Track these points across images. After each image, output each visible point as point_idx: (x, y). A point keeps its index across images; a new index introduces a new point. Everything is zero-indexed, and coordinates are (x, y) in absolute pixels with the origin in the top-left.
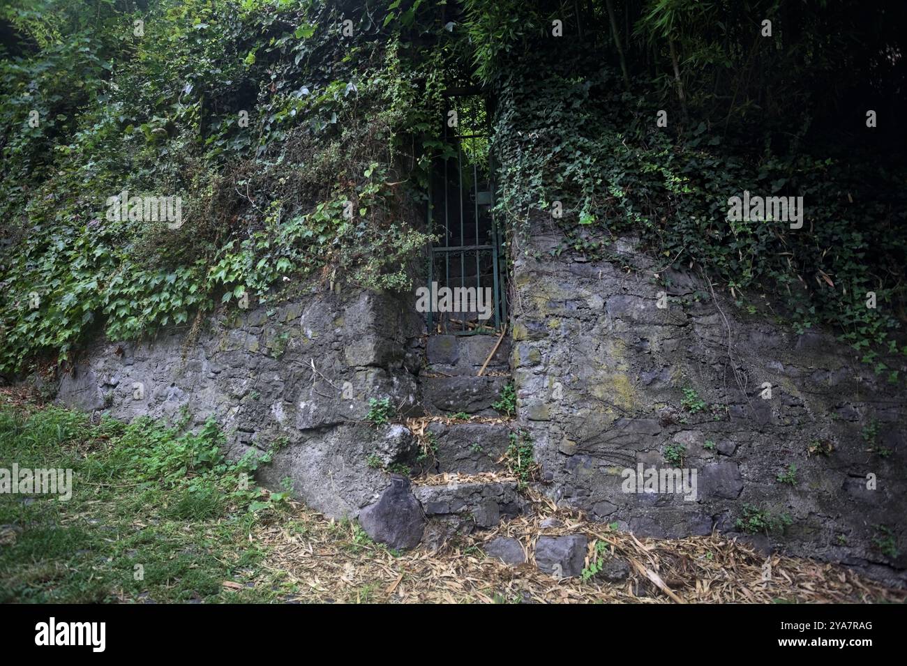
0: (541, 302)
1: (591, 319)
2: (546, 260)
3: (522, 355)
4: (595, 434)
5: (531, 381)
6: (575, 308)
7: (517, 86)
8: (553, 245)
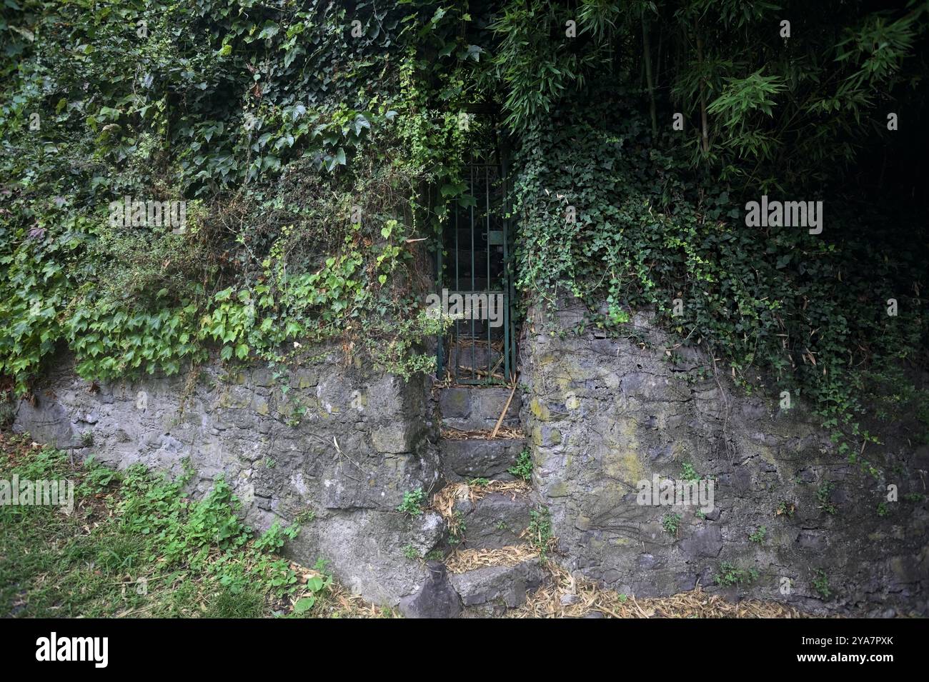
0: (563, 382)
1: (608, 398)
2: (569, 338)
3: (544, 436)
4: (606, 509)
5: (551, 460)
6: (593, 388)
7: (546, 133)
8: (576, 320)
